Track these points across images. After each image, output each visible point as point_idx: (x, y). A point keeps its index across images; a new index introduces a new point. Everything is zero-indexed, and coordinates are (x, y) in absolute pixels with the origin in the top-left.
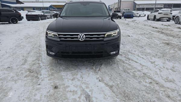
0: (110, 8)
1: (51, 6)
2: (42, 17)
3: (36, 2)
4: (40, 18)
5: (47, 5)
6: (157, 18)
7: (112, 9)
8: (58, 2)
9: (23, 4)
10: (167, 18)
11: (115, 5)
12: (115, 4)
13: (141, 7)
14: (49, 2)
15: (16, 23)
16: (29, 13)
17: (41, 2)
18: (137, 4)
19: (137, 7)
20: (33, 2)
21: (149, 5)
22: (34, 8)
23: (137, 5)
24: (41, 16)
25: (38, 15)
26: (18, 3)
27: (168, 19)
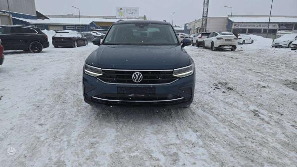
0: (188, 28)
1: (92, 24)
2: (79, 42)
3: (69, 16)
4: (75, 43)
5: (87, 21)
6: (216, 45)
7: (190, 29)
8: (103, 17)
9: (48, 19)
10: (230, 45)
11: (196, 24)
12: (196, 21)
13: (240, 27)
14: (89, 17)
15: (39, 51)
16: (58, 35)
17: (76, 17)
18: (233, 22)
19: (233, 27)
20: (63, 16)
21: (254, 24)
22: (65, 27)
23: (233, 24)
24: (78, 40)
25: (73, 38)
26: (40, 17)
27: (231, 47)
